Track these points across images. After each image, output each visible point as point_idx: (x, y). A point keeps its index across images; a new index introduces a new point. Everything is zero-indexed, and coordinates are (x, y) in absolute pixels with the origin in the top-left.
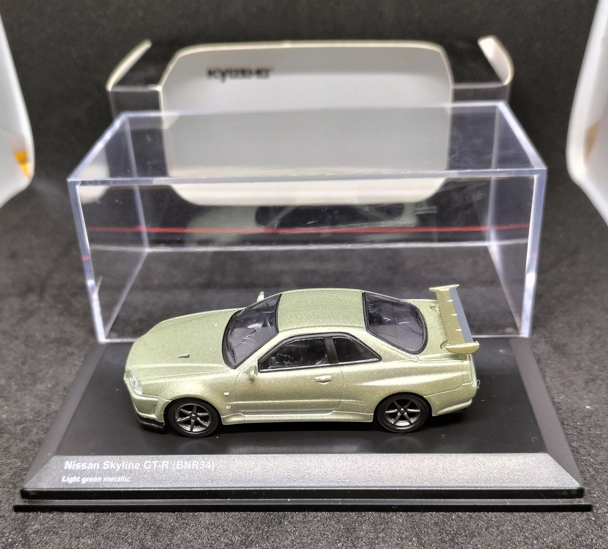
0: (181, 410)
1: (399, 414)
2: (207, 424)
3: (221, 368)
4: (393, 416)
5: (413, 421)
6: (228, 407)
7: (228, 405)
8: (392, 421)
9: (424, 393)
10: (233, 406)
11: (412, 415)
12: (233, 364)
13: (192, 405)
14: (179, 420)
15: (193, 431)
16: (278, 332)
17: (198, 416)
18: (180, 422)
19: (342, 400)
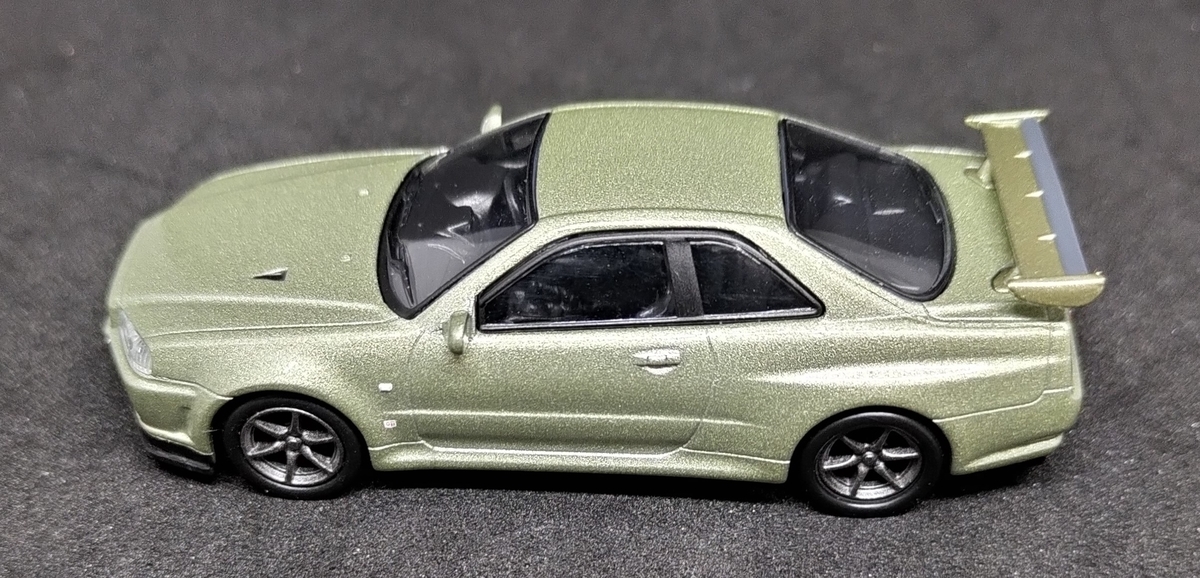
0: (260, 423)
2: (330, 465)
5: (901, 482)
6: (389, 424)
7: (390, 417)
8: (845, 489)
10: (401, 420)
11: (897, 467)
12: (407, 304)
13: (290, 413)
14: (253, 451)
15: (294, 482)
16: (535, 218)
17: (305, 443)
18: (255, 458)
19: (705, 420)
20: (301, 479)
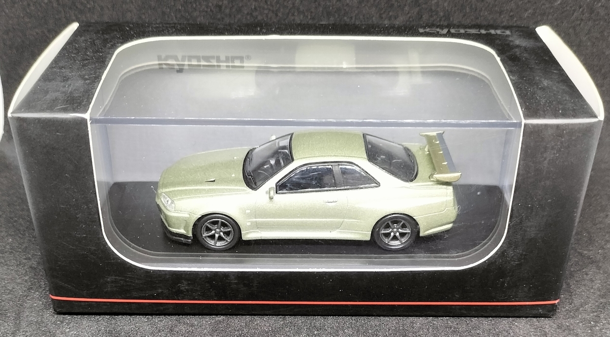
0: (208, 225)
1: (392, 234)
2: (229, 239)
3: (244, 190)
4: (387, 235)
5: (404, 240)
6: (249, 224)
7: (249, 222)
8: (386, 240)
9: (415, 215)
10: (252, 222)
11: (402, 235)
12: (254, 186)
13: (218, 221)
14: (205, 235)
15: (217, 245)
16: (293, 160)
17: (221, 231)
18: (205, 237)
19: (345, 220)
20: (219, 244)
